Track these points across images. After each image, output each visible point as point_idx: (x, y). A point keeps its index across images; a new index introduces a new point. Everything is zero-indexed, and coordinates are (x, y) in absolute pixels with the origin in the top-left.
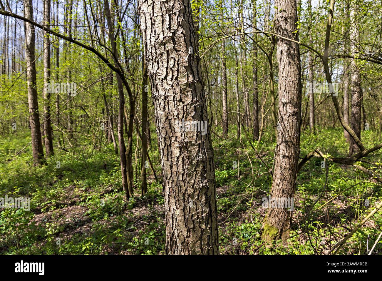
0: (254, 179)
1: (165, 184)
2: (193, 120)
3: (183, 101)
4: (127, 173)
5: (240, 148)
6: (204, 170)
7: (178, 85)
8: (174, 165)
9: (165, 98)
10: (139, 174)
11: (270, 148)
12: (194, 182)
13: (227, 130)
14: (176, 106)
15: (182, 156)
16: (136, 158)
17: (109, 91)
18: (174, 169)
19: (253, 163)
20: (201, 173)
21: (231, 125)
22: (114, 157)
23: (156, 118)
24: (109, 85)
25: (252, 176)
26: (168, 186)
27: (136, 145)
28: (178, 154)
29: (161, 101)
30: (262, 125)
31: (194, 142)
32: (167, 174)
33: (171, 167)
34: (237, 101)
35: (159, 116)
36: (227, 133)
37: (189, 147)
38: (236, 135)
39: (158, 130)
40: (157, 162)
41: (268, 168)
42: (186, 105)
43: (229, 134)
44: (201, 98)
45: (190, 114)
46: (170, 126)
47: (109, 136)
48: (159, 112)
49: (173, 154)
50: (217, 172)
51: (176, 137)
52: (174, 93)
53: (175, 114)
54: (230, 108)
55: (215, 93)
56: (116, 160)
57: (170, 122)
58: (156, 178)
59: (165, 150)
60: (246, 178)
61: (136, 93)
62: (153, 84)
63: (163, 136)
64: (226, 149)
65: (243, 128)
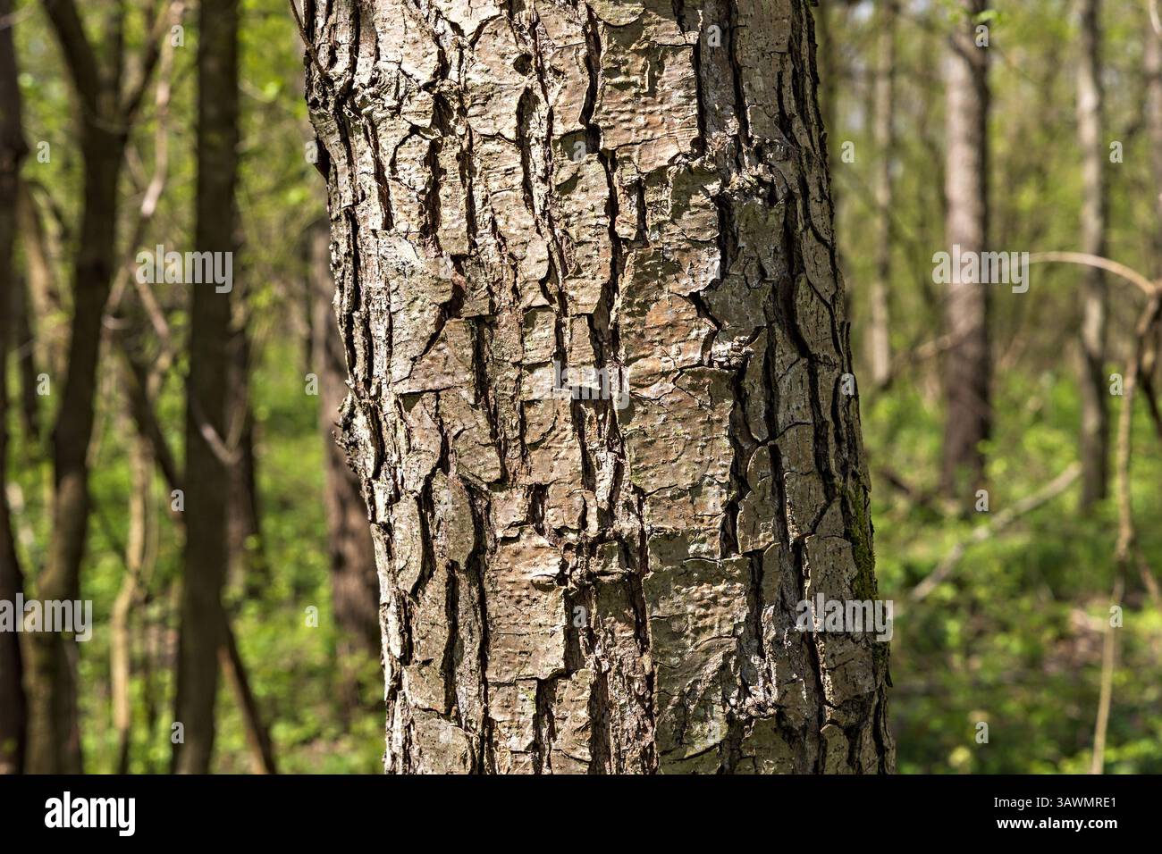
2: (706, 327)
3: (608, 142)
9: (441, 114)
13: (985, 430)
14: (539, 190)
15: (586, 675)
16: (120, 672)
21: (1019, 383)
23: (341, 302)
27: (120, 549)
28: (551, 657)
31: (710, 546)
34: (1082, 159)
35: (372, 282)
36: (982, 460)
37: (661, 590)
38: (1068, 475)
39: (360, 421)
42: (638, 188)
43: (997, 467)
44: (784, 123)
45: (676, 268)
46: (482, 385)
48: (370, 246)
49: (496, 653)
51: (538, 493)
52: (522, 65)
53: (534, 268)
54: (1013, 218)
55: (871, 76)
57: (478, 347)
59: (431, 608)
63: (413, 473)
64: (975, 607)
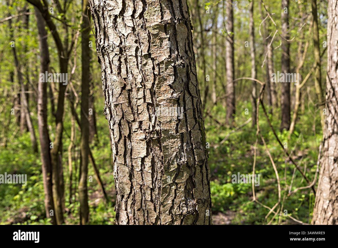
0: (282, 199)
1: (119, 206)
2: (172, 91)
3: (153, 56)
4: (54, 187)
5: (256, 144)
6: (191, 182)
7: (144, 27)
8: (135, 173)
9: (121, 51)
10: (76, 188)
11: (310, 143)
12: (173, 204)
13: (234, 112)
14: (140, 65)
15: (150, 157)
16: (70, 160)
17: (21, 40)
18: (137, 179)
19: (280, 170)
20: (186, 187)
21: (240, 103)
22: (30, 158)
23: (103, 87)
24: (22, 29)
25: (278, 195)
26: (126, 210)
27: (69, 137)
28: (144, 153)
29: (113, 56)
30: (297, 103)
31: (173, 132)
32: (123, 189)
33: (131, 176)
34: (251, 60)
35: (109, 83)
36: (234, 117)
37: (164, 140)
38: (250, 120)
39: (107, 110)
40: (108, 168)
41: (308, 180)
42: (158, 65)
43: (236, 119)
44: (186, 52)
45: (166, 80)
46: (130, 102)
47: (22, 122)
48: (108, 77)
49: (133, 153)
50: (214, 186)
51: (141, 123)
52: (136, 42)
53: (139, 80)
54: (239, 72)
55: (212, 45)
56: (34, 164)
57: (129, 95)
58: (106, 196)
59: (121, 145)
60: (267, 197)
61: (70, 44)
62: (100, 26)
63: (117, 119)
64: (232, 145)
65: (263, 107)
